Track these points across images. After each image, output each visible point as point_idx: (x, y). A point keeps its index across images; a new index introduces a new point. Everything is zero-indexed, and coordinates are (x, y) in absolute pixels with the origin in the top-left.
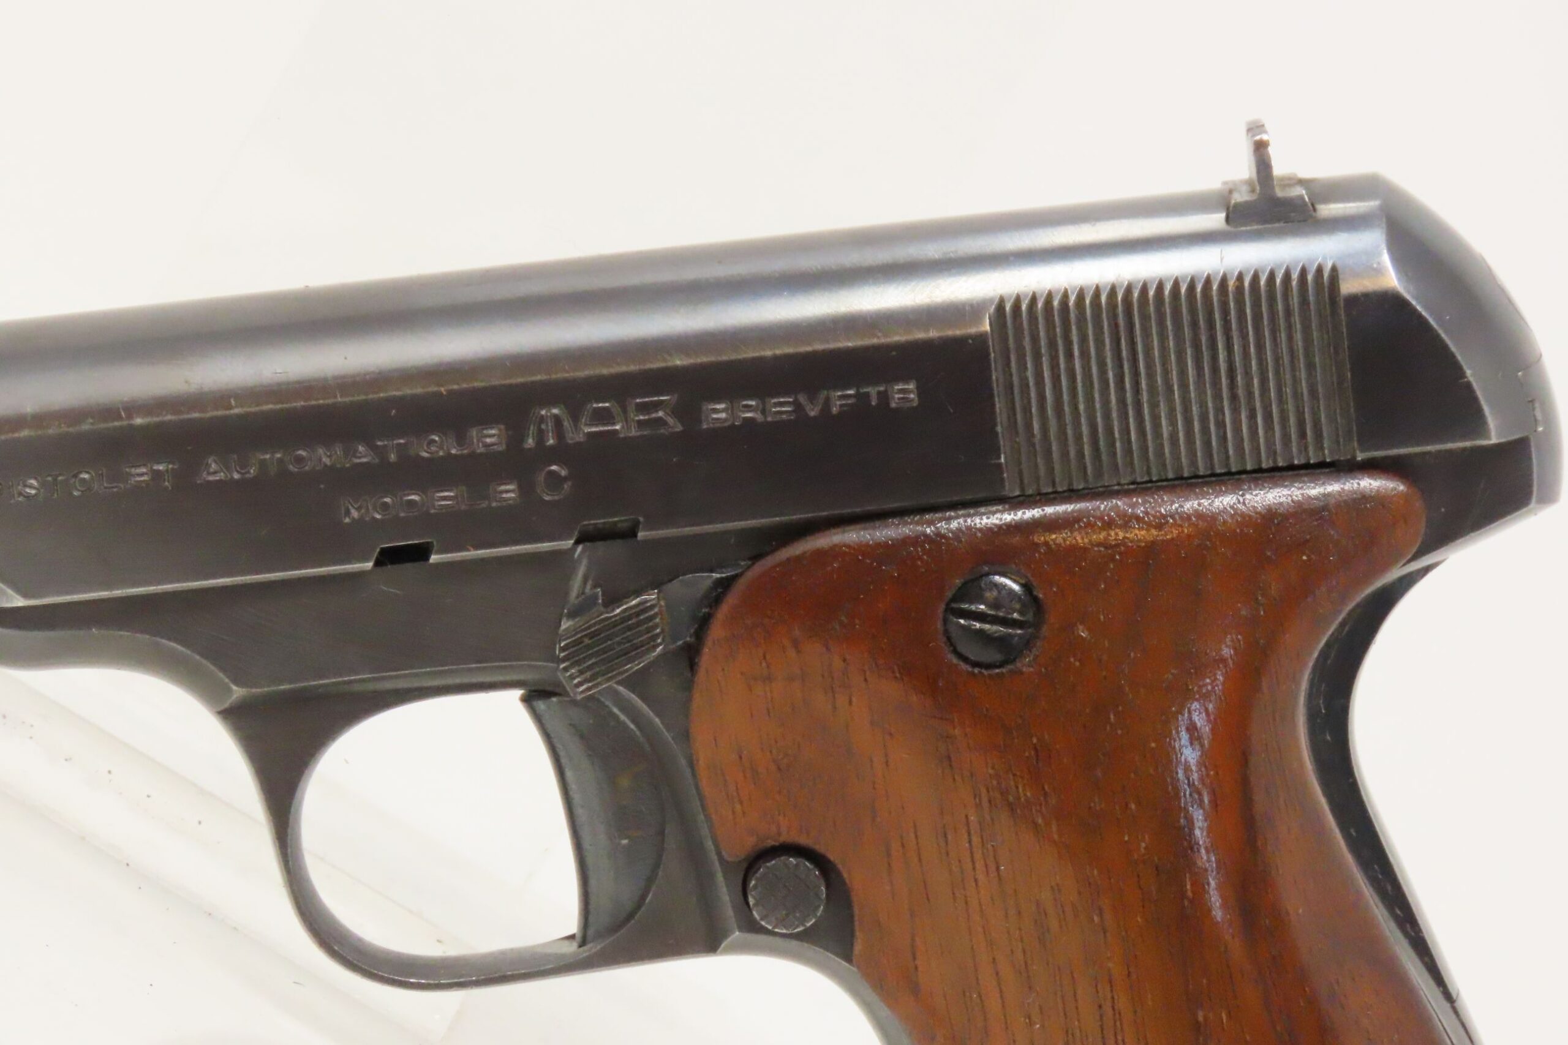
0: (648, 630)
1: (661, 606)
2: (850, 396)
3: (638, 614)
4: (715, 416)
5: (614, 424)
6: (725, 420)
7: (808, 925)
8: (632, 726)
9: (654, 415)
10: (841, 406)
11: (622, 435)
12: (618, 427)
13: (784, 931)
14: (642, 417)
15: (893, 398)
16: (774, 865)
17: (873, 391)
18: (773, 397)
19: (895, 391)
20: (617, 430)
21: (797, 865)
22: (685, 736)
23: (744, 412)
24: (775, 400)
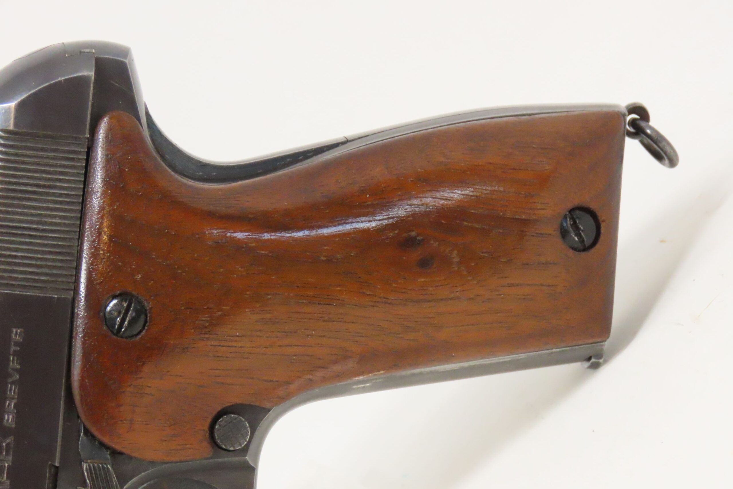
0: (100, 470)
1: (91, 462)
2: (13, 359)
3: (91, 473)
4: (10, 420)
5: (5, 466)
6: (13, 416)
7: (248, 425)
8: (145, 485)
9: (4, 447)
10: (17, 363)
11: (11, 464)
12: (6, 465)
13: (249, 437)
14: (4, 453)
15: (18, 339)
16: (217, 435)
17: (13, 348)
18: (7, 393)
19: (15, 338)
20: (8, 466)
21: (220, 426)
22: (152, 463)
23: (11, 407)
24: (8, 393)
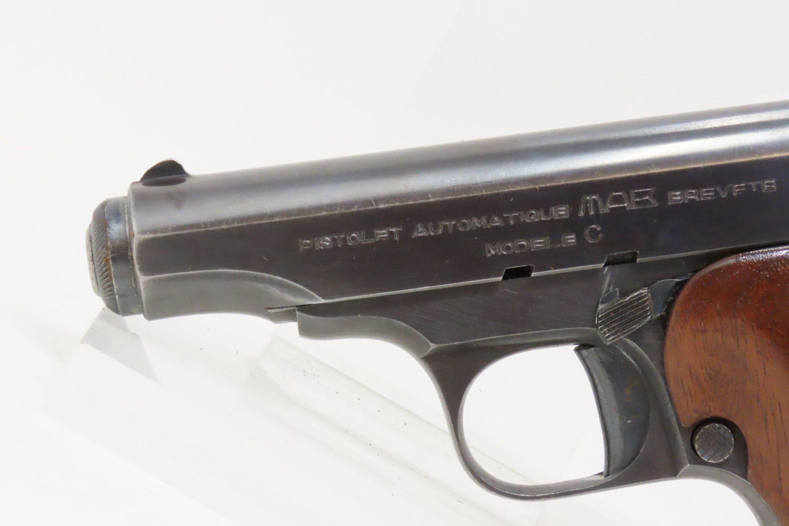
0: (643, 308)
1: (649, 297)
2: (742, 187)
3: (638, 300)
4: (675, 198)
5: (624, 203)
6: (680, 200)
7: (725, 458)
8: (632, 361)
9: (644, 198)
10: (738, 192)
11: (628, 209)
12: (626, 205)
13: (714, 462)
14: (638, 200)
15: (764, 187)
16: (708, 427)
17: (753, 184)
18: (705, 187)
19: (765, 184)
20: (625, 207)
21: (719, 428)
22: (662, 364)
23: (689, 196)
24: (705, 190)
